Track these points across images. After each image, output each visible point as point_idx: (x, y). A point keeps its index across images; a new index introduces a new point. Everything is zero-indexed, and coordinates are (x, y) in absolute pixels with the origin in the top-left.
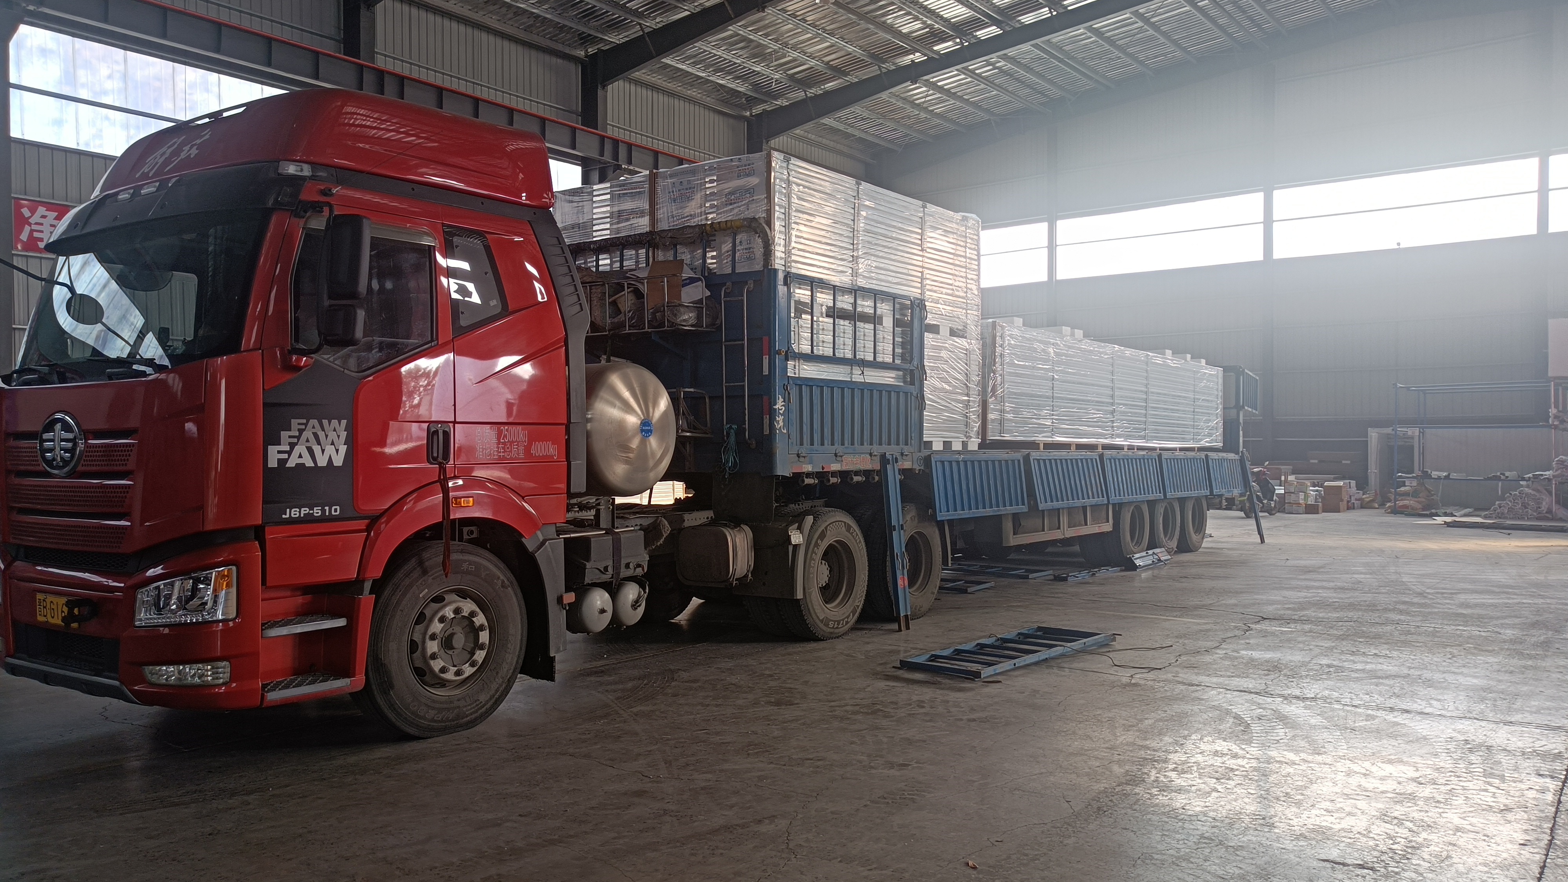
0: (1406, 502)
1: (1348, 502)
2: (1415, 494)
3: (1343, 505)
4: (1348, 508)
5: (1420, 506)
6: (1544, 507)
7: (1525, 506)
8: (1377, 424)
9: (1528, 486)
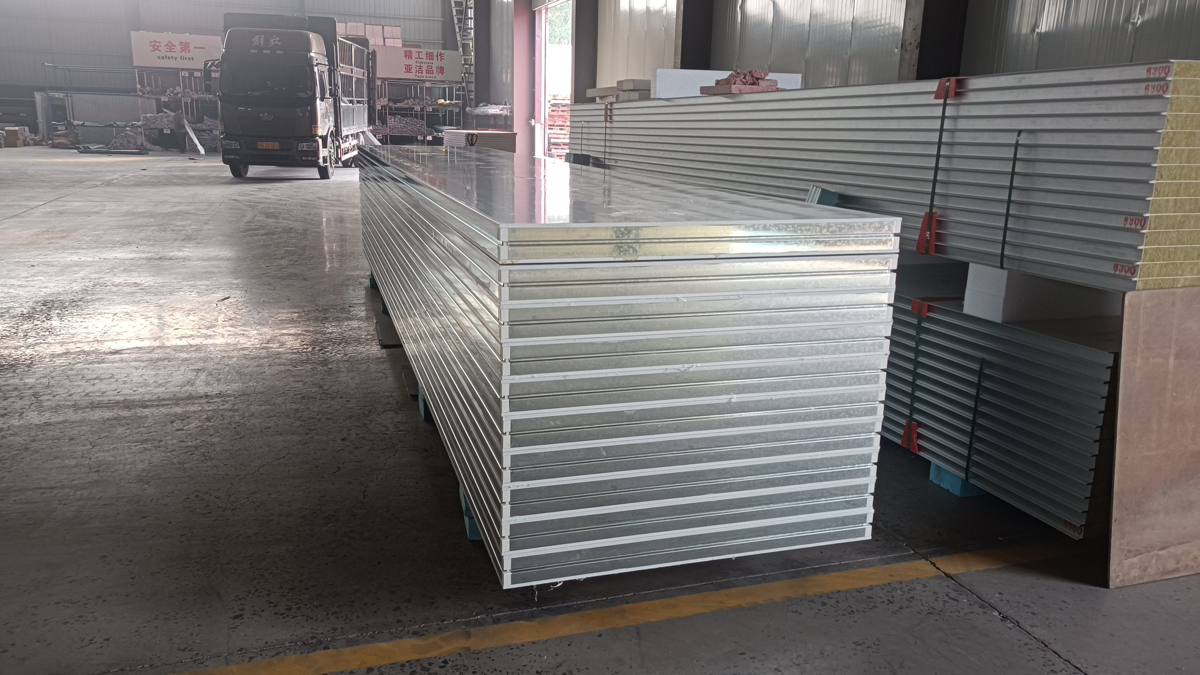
0: (60, 140)
1: (24, 141)
2: (65, 136)
3: (19, 143)
4: (25, 145)
5: (70, 143)
6: (139, 143)
7: (129, 142)
8: (40, 89)
9: (130, 131)
